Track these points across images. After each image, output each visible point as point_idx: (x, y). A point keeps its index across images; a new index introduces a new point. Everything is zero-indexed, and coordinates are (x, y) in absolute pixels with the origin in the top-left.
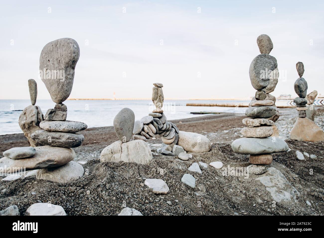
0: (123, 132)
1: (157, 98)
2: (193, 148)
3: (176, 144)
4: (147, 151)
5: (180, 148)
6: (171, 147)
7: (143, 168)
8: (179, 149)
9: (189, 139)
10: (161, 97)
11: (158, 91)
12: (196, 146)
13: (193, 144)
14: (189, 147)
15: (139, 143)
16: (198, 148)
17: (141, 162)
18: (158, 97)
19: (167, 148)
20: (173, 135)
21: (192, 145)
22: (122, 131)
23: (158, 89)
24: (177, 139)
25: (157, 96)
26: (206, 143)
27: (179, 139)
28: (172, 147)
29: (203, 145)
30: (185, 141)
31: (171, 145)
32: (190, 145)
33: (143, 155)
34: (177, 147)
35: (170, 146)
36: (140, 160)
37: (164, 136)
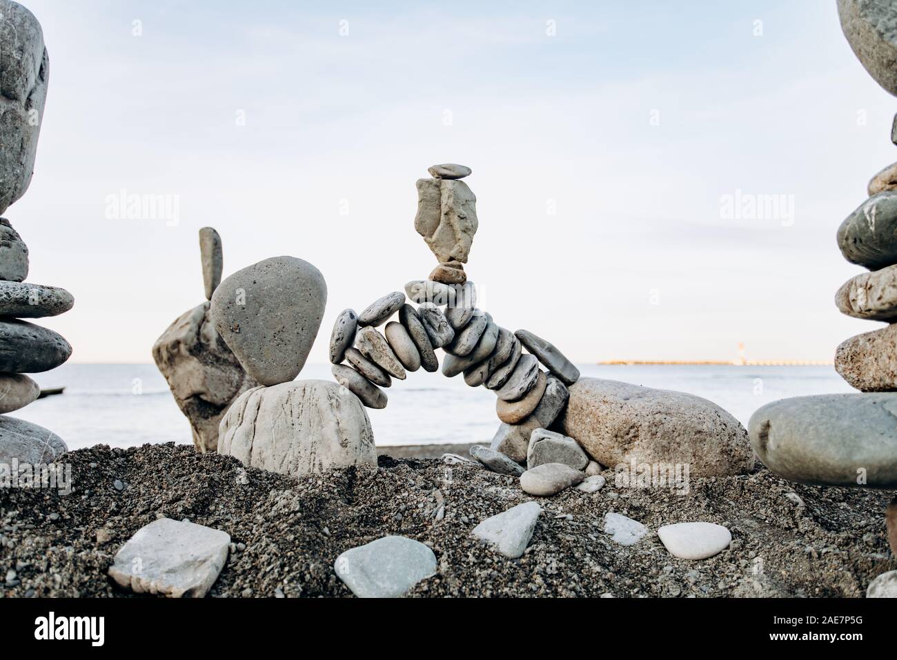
0: (245, 340)
1: (439, 224)
2: (626, 449)
3: (547, 424)
4: (333, 424)
5: (563, 447)
6: (522, 439)
7: (251, 484)
8: (553, 446)
9: (603, 407)
10: (455, 219)
11: (441, 194)
12: (636, 443)
13: (620, 430)
14: (603, 442)
15: (308, 390)
16: (649, 452)
17: (291, 467)
18: (443, 217)
19: (508, 441)
20: (522, 381)
21: (616, 436)
22: (240, 338)
23: (442, 187)
24: (553, 404)
25: (436, 212)
26: (700, 432)
27: (569, 406)
28: (527, 438)
29: (678, 440)
30: (587, 416)
31: (525, 428)
32: (607, 436)
33: (310, 439)
34: (542, 435)
35: (521, 434)
36: (291, 458)
37: (489, 386)
